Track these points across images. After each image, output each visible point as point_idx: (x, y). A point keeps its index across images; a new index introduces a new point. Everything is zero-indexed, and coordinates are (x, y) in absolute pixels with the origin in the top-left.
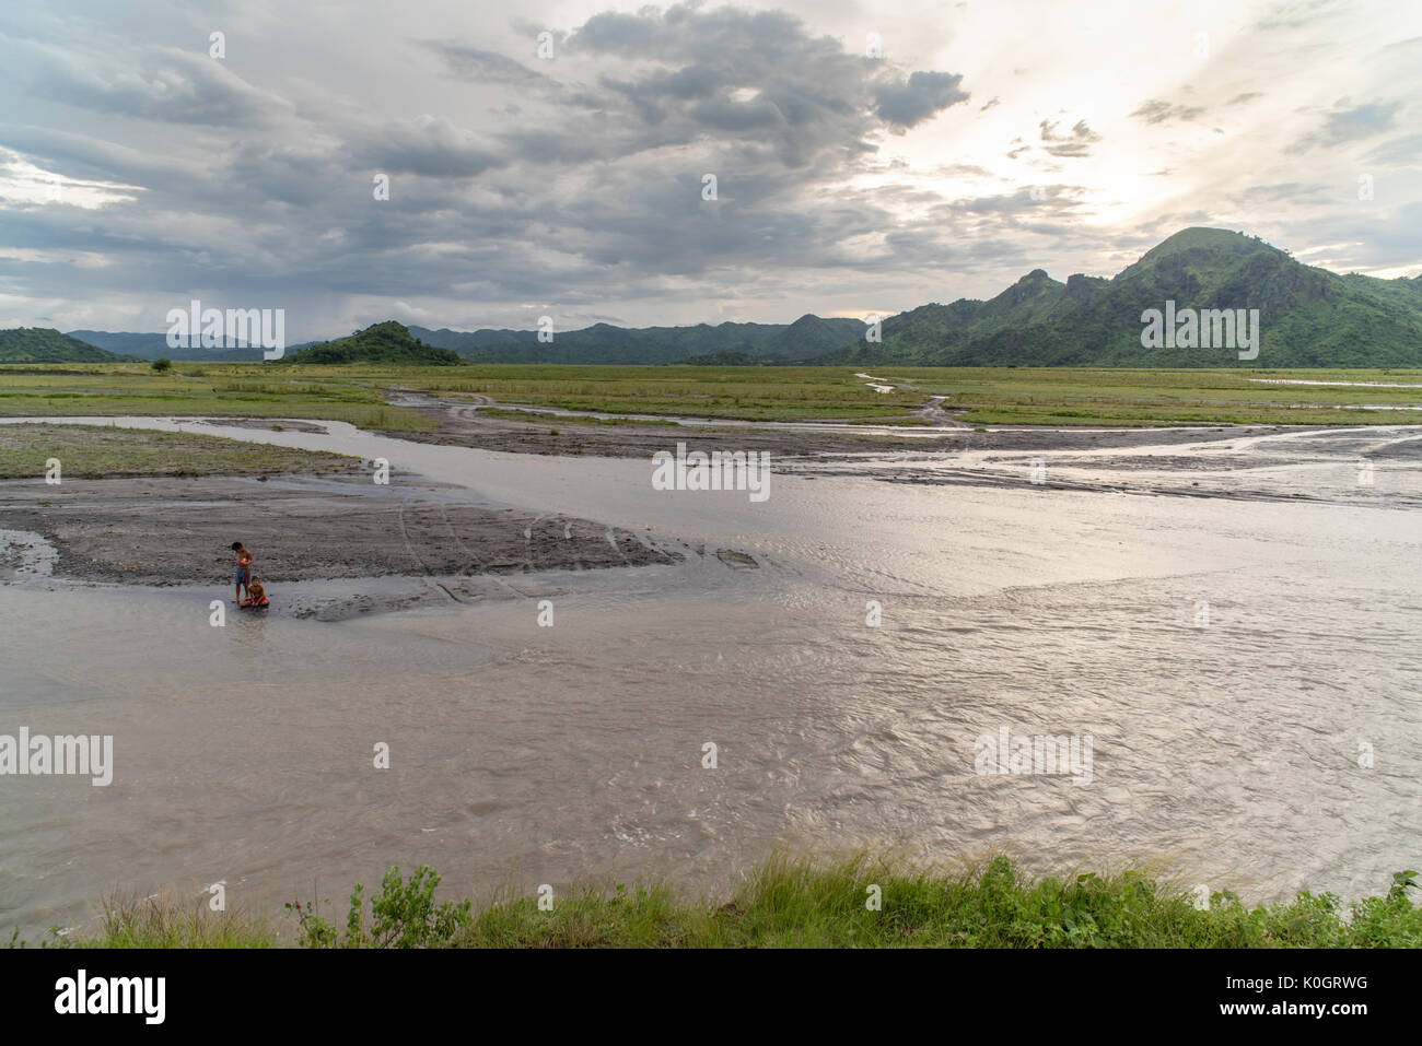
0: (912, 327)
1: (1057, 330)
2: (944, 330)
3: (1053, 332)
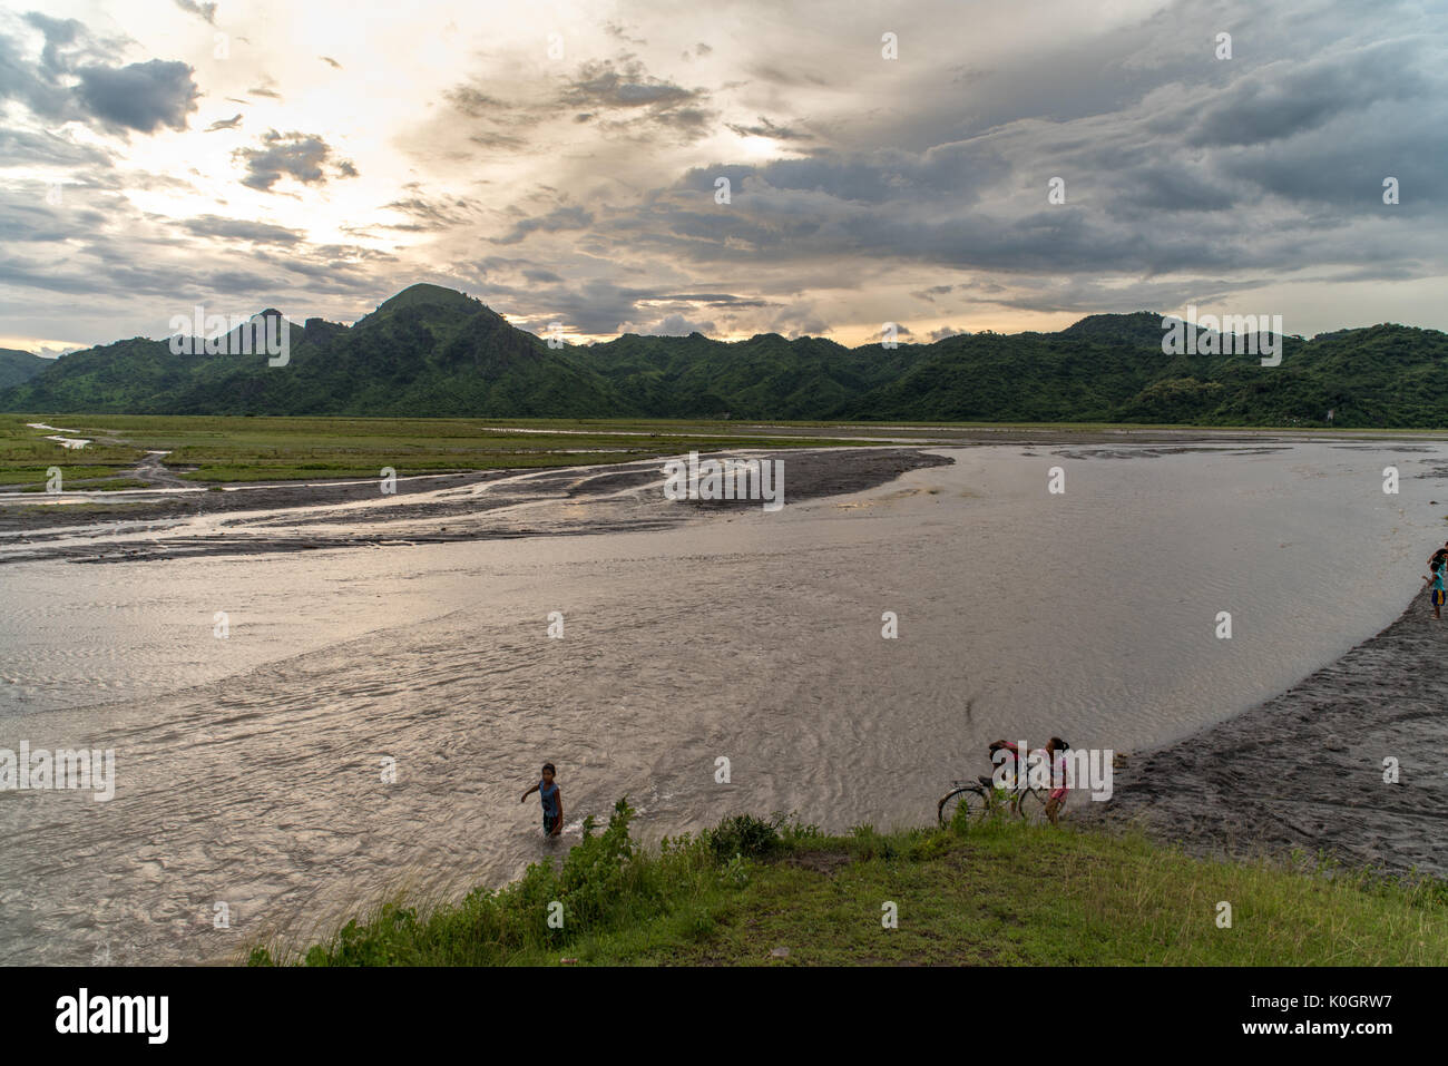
0: (113, 365)
1: (298, 376)
2: (159, 371)
3: (294, 379)
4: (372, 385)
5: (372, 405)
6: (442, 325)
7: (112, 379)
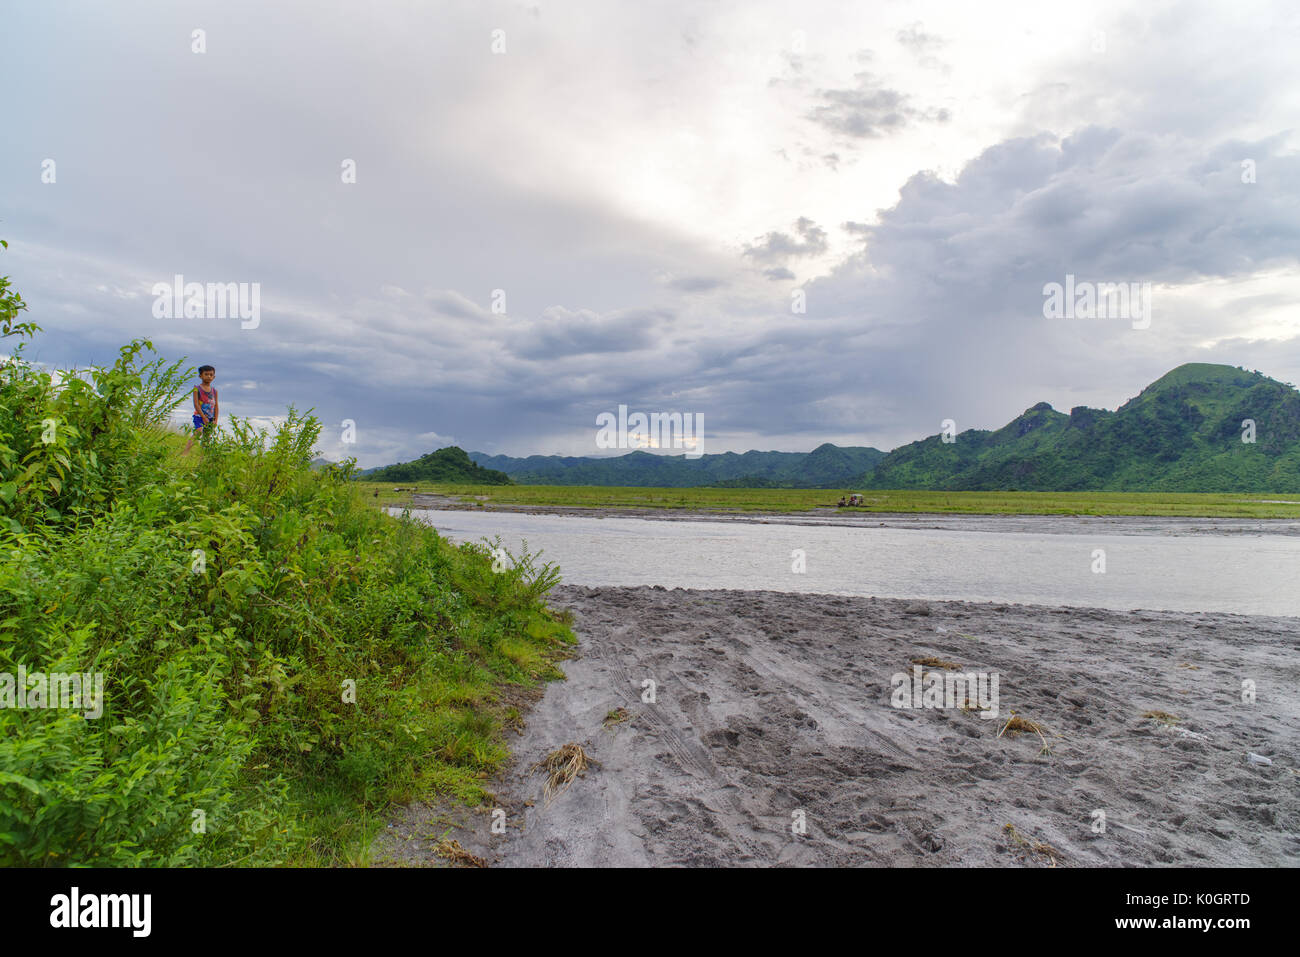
0: (924, 455)
1: (1063, 457)
2: (955, 458)
3: (1059, 460)
4: (1134, 463)
5: (1133, 483)
6: (1211, 402)
7: (922, 465)
